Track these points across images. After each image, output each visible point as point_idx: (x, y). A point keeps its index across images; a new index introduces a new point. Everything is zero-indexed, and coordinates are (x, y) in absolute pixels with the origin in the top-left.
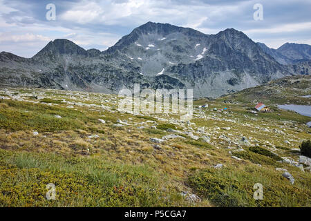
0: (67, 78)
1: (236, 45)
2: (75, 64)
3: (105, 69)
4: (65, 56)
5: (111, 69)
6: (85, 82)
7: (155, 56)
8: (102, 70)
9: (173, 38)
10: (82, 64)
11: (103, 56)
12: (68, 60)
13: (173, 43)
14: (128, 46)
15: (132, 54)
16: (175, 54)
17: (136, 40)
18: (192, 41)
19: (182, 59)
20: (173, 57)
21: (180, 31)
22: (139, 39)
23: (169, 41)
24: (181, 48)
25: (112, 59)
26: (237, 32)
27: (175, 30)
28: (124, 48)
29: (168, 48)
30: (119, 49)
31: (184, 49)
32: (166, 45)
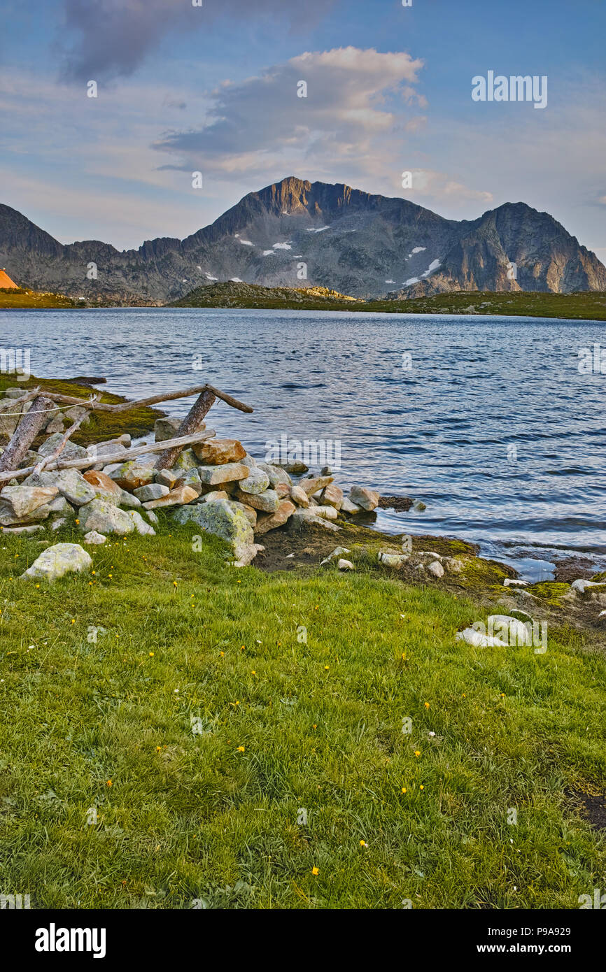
9: (350, 226)
13: (345, 242)
14: (212, 243)
15: (218, 267)
16: (342, 272)
17: (240, 228)
18: (401, 238)
19: (357, 289)
20: (334, 281)
21: (373, 208)
22: (250, 225)
23: (335, 234)
24: (363, 257)
25: (151, 275)
26: (533, 214)
27: (361, 203)
28: (197, 247)
29: (327, 255)
30: (179, 250)
31: (370, 259)
32: (324, 246)
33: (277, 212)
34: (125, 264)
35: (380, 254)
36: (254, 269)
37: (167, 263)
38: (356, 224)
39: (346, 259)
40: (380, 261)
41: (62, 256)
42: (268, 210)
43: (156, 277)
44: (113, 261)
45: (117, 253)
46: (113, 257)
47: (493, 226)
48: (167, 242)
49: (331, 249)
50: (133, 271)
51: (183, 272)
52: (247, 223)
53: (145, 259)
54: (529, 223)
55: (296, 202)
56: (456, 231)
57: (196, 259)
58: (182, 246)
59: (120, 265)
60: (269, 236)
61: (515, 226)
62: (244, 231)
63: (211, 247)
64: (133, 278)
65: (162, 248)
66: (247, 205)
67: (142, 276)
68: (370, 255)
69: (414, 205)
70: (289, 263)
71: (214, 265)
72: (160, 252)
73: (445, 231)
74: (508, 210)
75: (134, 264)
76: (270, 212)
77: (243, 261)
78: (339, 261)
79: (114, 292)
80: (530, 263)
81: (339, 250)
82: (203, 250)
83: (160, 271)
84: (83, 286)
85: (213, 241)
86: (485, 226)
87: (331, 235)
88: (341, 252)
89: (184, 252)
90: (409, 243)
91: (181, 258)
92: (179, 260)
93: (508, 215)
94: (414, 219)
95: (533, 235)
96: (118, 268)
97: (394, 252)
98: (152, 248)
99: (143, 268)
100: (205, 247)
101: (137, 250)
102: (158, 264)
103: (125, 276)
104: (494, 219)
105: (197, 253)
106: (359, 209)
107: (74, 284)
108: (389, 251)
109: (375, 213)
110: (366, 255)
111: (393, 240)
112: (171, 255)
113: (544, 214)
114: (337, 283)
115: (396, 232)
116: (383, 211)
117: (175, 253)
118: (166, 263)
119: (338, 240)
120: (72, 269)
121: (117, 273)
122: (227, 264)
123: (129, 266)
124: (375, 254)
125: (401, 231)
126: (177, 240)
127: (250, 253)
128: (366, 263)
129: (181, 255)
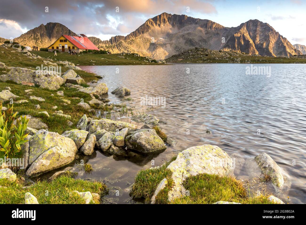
1: (258, 39)
13: (186, 36)
14: (136, 38)
16: (186, 47)
17: (146, 32)
18: (208, 35)
21: (196, 23)
22: (150, 31)
23: (182, 33)
24: (194, 42)
25: (114, 50)
26: (261, 24)
27: (191, 22)
28: (131, 39)
29: (180, 41)
30: (124, 40)
31: (197, 42)
32: (178, 38)
33: (159, 25)
34: (104, 45)
35: (200, 41)
38: (190, 29)
39: (187, 43)
40: (201, 43)
42: (156, 25)
44: (100, 45)
45: (101, 42)
46: (100, 43)
47: (245, 28)
48: (120, 37)
49: (181, 39)
50: (108, 48)
51: (126, 48)
52: (149, 30)
53: (112, 43)
54: (260, 27)
55: (166, 22)
56: (230, 31)
57: (131, 44)
58: (126, 38)
59: (102, 46)
60: (157, 35)
61: (254, 28)
62: (147, 33)
63: (136, 39)
65: (118, 39)
66: (148, 23)
68: (197, 41)
69: (212, 22)
70: (166, 45)
71: (137, 46)
72: (118, 41)
73: (225, 31)
74: (251, 22)
75: (108, 46)
76: (157, 25)
78: (185, 44)
80: (261, 42)
81: (184, 39)
82: (133, 40)
83: (117, 48)
85: (137, 37)
86: (242, 29)
87: (181, 34)
88: (185, 40)
89: (126, 41)
90: (211, 36)
91: (125, 43)
93: (251, 25)
94: (213, 27)
95: (262, 32)
97: (206, 40)
98: (114, 39)
99: (111, 47)
100: (134, 39)
101: (109, 40)
102: (117, 45)
104: (246, 26)
105: (131, 41)
106: (191, 24)
108: (204, 39)
109: (197, 25)
110: (195, 41)
111: (205, 35)
112: (121, 42)
113: (266, 23)
115: (206, 32)
116: (200, 24)
117: (123, 41)
118: (120, 45)
119: (183, 35)
123: (106, 46)
124: (199, 41)
125: (208, 32)
126: (123, 37)
128: (195, 44)
129: (125, 42)
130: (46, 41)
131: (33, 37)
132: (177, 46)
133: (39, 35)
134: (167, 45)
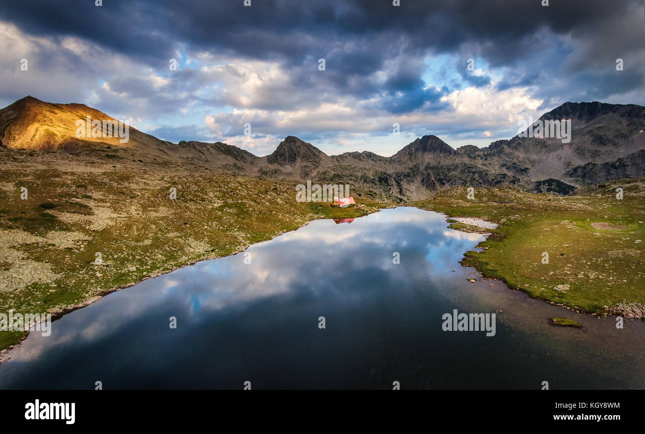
0: (419, 179)
2: (433, 163)
3: (467, 169)
4: (426, 154)
5: (474, 170)
6: (437, 184)
7: (559, 152)
8: (463, 172)
9: (600, 123)
10: (442, 163)
11: (482, 154)
12: (429, 158)
13: (596, 132)
14: (524, 140)
15: (527, 151)
16: (593, 148)
19: (601, 156)
20: (588, 153)
21: (614, 112)
23: (590, 128)
24: (605, 139)
25: (493, 158)
27: (607, 110)
28: (517, 142)
29: (585, 140)
30: (507, 145)
31: (610, 139)
32: (584, 135)
35: (617, 136)
36: (544, 150)
37: (500, 152)
38: (602, 121)
39: (595, 141)
40: (616, 140)
41: (453, 154)
42: (554, 120)
43: (496, 158)
44: (476, 153)
45: (479, 149)
46: (477, 151)
48: (501, 142)
49: (588, 136)
50: (485, 156)
51: (508, 155)
53: (491, 150)
57: (516, 148)
58: (508, 143)
59: (479, 154)
64: (485, 159)
65: (499, 145)
66: (544, 119)
67: (489, 158)
69: (640, 107)
70: (562, 146)
71: (525, 150)
72: (498, 147)
75: (486, 153)
77: (539, 146)
78: (592, 142)
79: (473, 168)
81: (592, 136)
82: (519, 144)
83: (498, 155)
84: (460, 166)
87: (588, 129)
88: (593, 138)
89: (510, 146)
90: (637, 128)
92: (507, 149)
96: (479, 156)
97: (626, 134)
98: (494, 145)
99: (490, 154)
100: (521, 142)
101: (488, 147)
102: (497, 152)
103: (482, 159)
105: (516, 145)
106: (606, 113)
107: (457, 165)
109: (615, 114)
110: (607, 138)
111: (626, 128)
112: (503, 148)
114: (589, 154)
115: (628, 123)
116: (620, 112)
117: (505, 147)
119: (592, 131)
120: (457, 159)
121: (478, 158)
122: (531, 149)
123: (484, 154)
124: (613, 137)
125: (632, 122)
126: (507, 141)
127: (543, 142)
129: (508, 147)
130: (419, 156)
131: (407, 153)
132: (579, 147)
133: (414, 149)
134: (564, 147)
